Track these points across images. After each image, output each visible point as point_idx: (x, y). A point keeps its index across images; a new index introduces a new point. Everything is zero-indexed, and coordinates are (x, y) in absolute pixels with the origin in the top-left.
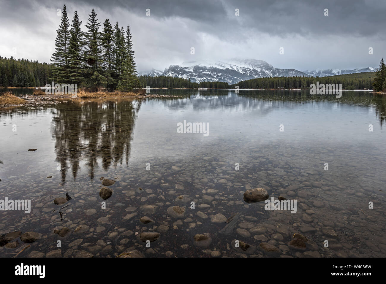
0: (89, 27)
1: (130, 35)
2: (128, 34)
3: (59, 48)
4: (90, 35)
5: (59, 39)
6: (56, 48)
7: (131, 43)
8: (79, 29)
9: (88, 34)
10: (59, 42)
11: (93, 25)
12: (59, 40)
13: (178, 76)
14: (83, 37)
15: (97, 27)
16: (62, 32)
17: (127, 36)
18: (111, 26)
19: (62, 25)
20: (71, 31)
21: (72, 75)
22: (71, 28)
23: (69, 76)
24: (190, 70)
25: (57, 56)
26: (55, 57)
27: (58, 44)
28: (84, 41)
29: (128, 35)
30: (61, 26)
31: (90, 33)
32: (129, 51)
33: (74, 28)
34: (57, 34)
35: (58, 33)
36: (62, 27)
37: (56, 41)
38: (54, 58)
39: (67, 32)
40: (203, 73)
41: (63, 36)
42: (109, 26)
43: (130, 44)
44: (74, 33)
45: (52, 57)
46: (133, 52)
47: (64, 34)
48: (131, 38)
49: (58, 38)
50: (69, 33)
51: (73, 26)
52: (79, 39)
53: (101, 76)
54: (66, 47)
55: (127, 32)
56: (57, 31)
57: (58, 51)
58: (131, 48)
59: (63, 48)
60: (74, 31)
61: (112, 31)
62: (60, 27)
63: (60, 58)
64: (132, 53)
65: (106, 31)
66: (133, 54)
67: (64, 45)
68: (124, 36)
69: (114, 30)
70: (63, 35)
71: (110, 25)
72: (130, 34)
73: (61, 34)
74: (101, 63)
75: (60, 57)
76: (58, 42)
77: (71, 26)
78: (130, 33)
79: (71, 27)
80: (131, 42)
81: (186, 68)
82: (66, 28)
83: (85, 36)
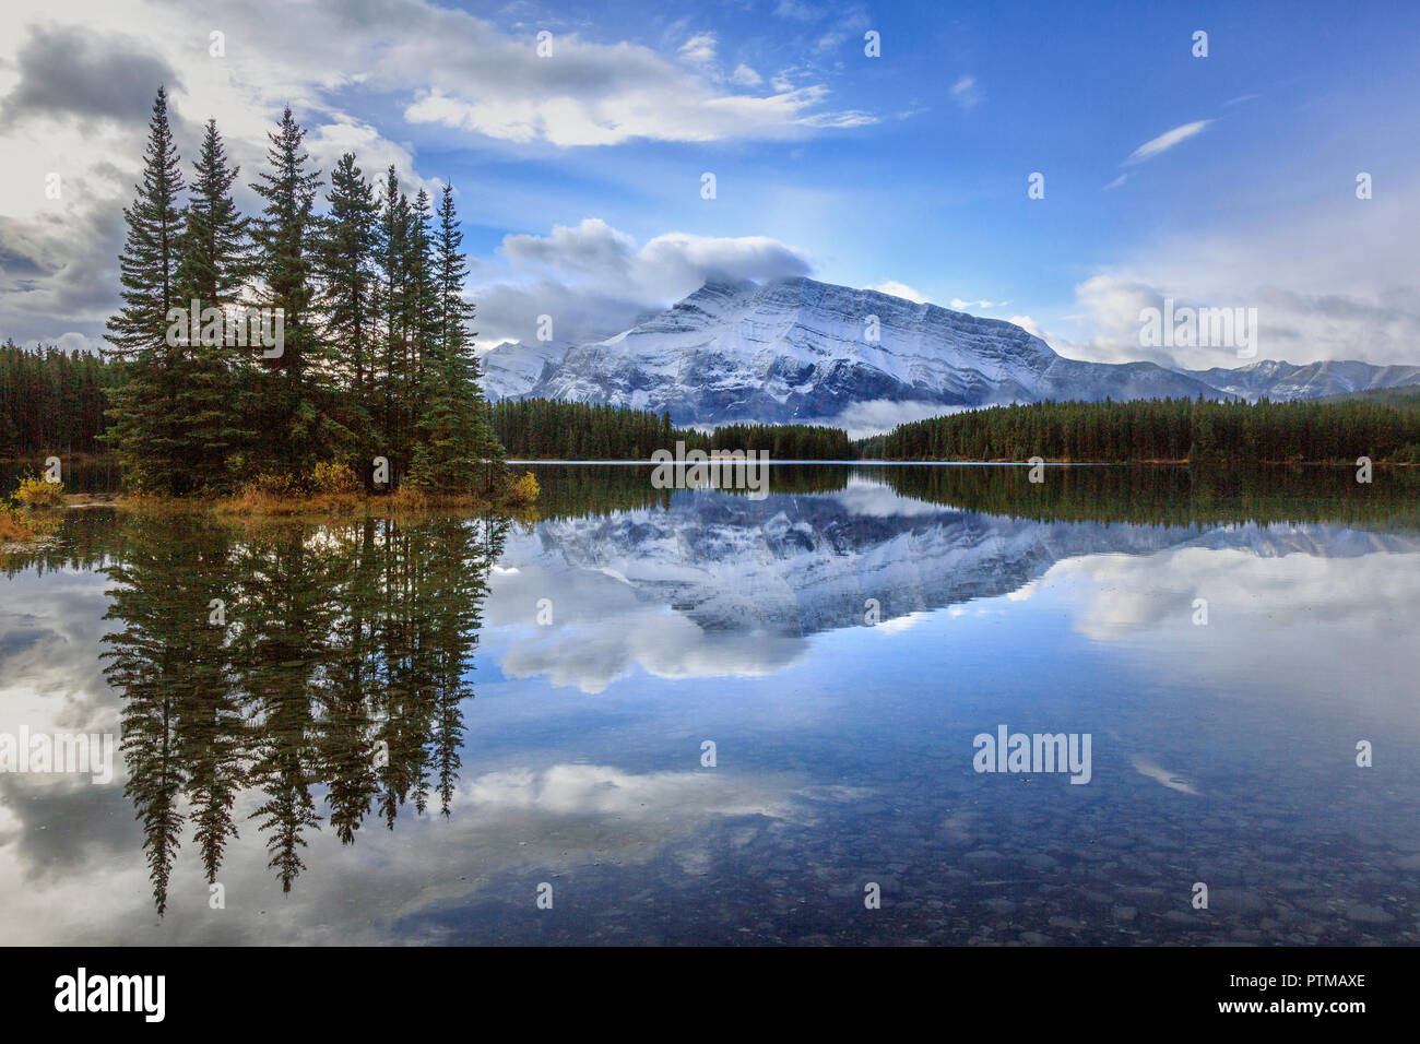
0: (270, 194)
1: (455, 230)
2: (446, 226)
3: (138, 291)
4: (275, 228)
5: (135, 248)
6: (122, 294)
7: (461, 266)
8: (228, 205)
9: (266, 224)
10: (139, 264)
11: (289, 184)
12: (138, 252)
13: (609, 397)
14: (247, 240)
15: (307, 192)
16: (146, 215)
17: (442, 231)
18: (366, 184)
19: (150, 182)
20: (190, 211)
21: (200, 419)
22: (192, 200)
23: (190, 427)
24: (664, 372)
25: (130, 331)
26: (118, 334)
27: (134, 271)
28: (252, 258)
29: (448, 227)
30: (146, 190)
31: (274, 222)
32: (452, 300)
33: (202, 196)
34: (130, 228)
35: (131, 222)
36: (150, 195)
37: (121, 258)
38: (116, 341)
39: (172, 216)
40: (723, 383)
41: (153, 234)
42: (359, 184)
43: (455, 269)
44: (203, 223)
45: (106, 337)
46: (468, 308)
47: (159, 225)
48: (458, 242)
49: (130, 246)
50: (182, 220)
51: (200, 188)
52: (224, 249)
53: (328, 423)
54: (166, 287)
55: (440, 214)
56: (128, 212)
57: (130, 308)
58: (458, 289)
59: (154, 292)
60: (203, 210)
61: (368, 209)
62: (141, 192)
63: (140, 339)
64: (464, 314)
65: (341, 206)
66: (467, 318)
67: (159, 279)
68: (427, 233)
69: (378, 206)
70: (154, 229)
71: (359, 178)
72: (457, 225)
73: (144, 225)
74: (315, 358)
75: (138, 334)
76: (131, 262)
77: (188, 188)
78: (456, 219)
79: (188, 193)
80: (459, 259)
81: (647, 360)
82: (166, 200)
83: (254, 235)
